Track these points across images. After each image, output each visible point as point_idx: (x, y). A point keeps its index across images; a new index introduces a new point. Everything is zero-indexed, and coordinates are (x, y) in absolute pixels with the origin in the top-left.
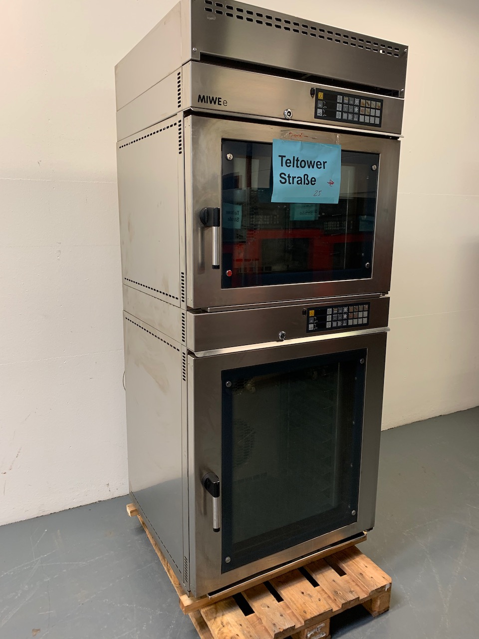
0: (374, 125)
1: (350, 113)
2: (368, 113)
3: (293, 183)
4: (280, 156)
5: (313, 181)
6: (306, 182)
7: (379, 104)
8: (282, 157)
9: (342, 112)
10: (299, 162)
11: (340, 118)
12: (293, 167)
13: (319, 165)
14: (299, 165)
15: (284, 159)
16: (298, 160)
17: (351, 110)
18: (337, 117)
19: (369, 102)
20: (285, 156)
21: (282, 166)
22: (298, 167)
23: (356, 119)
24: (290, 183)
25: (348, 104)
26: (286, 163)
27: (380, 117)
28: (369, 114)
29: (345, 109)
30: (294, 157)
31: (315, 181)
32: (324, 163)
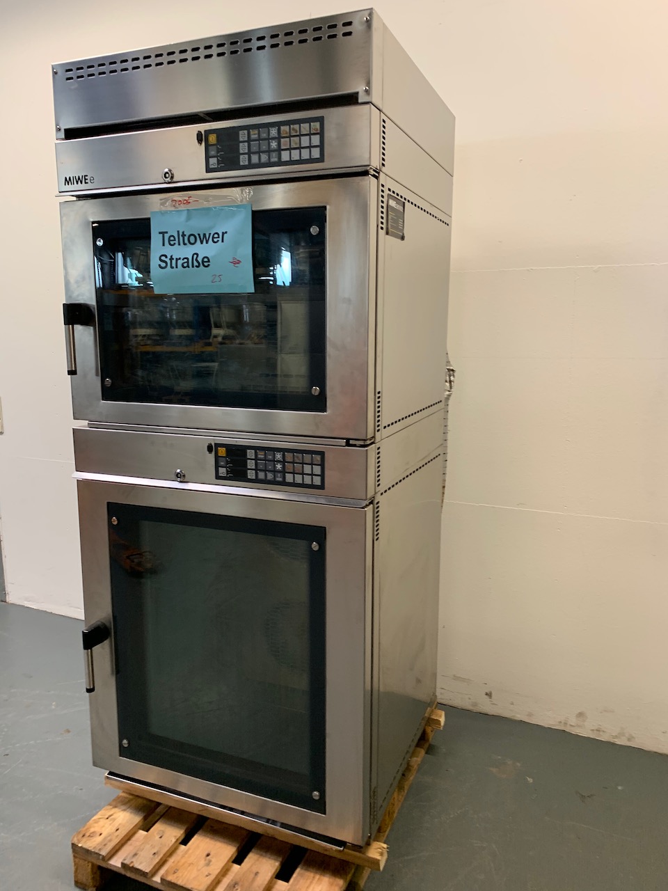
0: (311, 161)
1: (263, 152)
2: (296, 144)
3: (177, 267)
4: (160, 233)
5: (206, 262)
6: (196, 264)
7: (317, 125)
8: (163, 233)
9: (249, 153)
10: (186, 238)
11: (247, 163)
12: (179, 244)
13: (217, 238)
14: (186, 241)
15: (167, 236)
16: (184, 235)
17: (264, 148)
18: (241, 163)
19: (296, 127)
20: (167, 233)
21: (164, 245)
22: (185, 244)
23: (274, 159)
24: (172, 267)
25: (259, 139)
26: (169, 241)
27: (321, 146)
28: (298, 146)
29: (254, 149)
30: (178, 232)
31: (209, 261)
32: (223, 234)
